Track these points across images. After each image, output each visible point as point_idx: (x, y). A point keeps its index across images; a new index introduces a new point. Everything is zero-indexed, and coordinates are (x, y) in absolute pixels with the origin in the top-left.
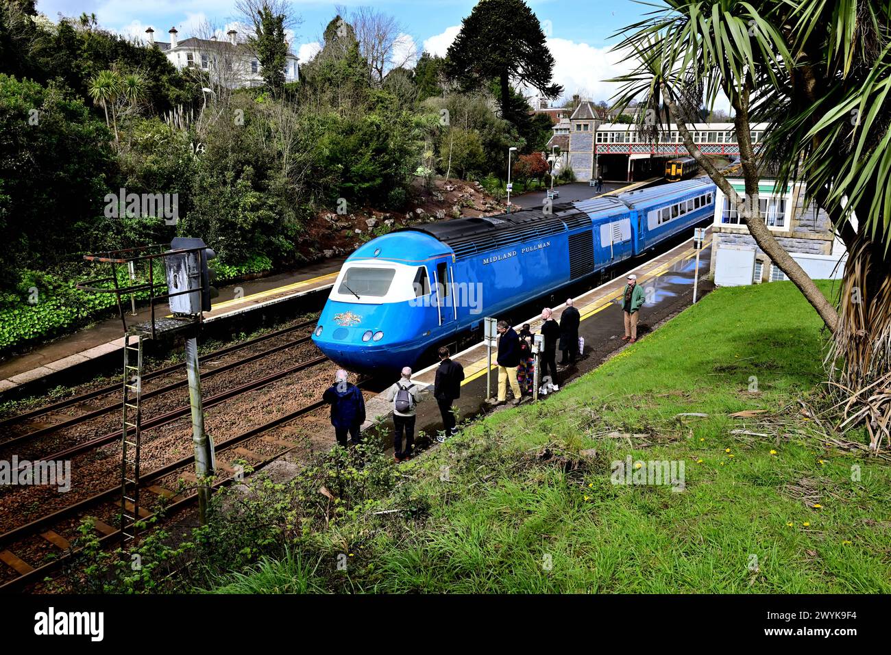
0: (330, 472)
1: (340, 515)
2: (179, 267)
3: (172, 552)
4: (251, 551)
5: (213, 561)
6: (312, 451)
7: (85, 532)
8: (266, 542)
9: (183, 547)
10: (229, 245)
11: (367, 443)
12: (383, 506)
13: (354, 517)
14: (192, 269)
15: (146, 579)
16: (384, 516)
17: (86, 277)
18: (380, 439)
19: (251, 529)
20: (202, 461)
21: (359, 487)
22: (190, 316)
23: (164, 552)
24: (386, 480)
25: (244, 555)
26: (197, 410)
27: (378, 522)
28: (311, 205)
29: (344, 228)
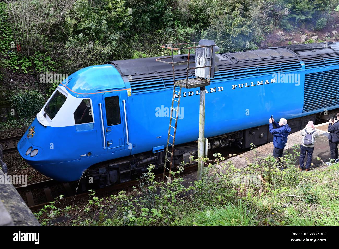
0: (265, 168)
1: (267, 191)
2: (202, 54)
3: (185, 189)
4: (221, 198)
5: (202, 198)
6: (256, 156)
7: (150, 171)
8: (229, 195)
9: (191, 188)
10: (225, 45)
11: (287, 158)
12: (292, 192)
13: (275, 194)
14: (207, 56)
15: (173, 198)
16: (292, 197)
17: (159, 56)
18: (295, 157)
19: (222, 187)
20: (202, 150)
21: (279, 179)
22: (204, 79)
23: (182, 188)
24: (295, 180)
25: (217, 199)
26: (202, 125)
27: (289, 200)
28: (271, 26)
29: (287, 40)
